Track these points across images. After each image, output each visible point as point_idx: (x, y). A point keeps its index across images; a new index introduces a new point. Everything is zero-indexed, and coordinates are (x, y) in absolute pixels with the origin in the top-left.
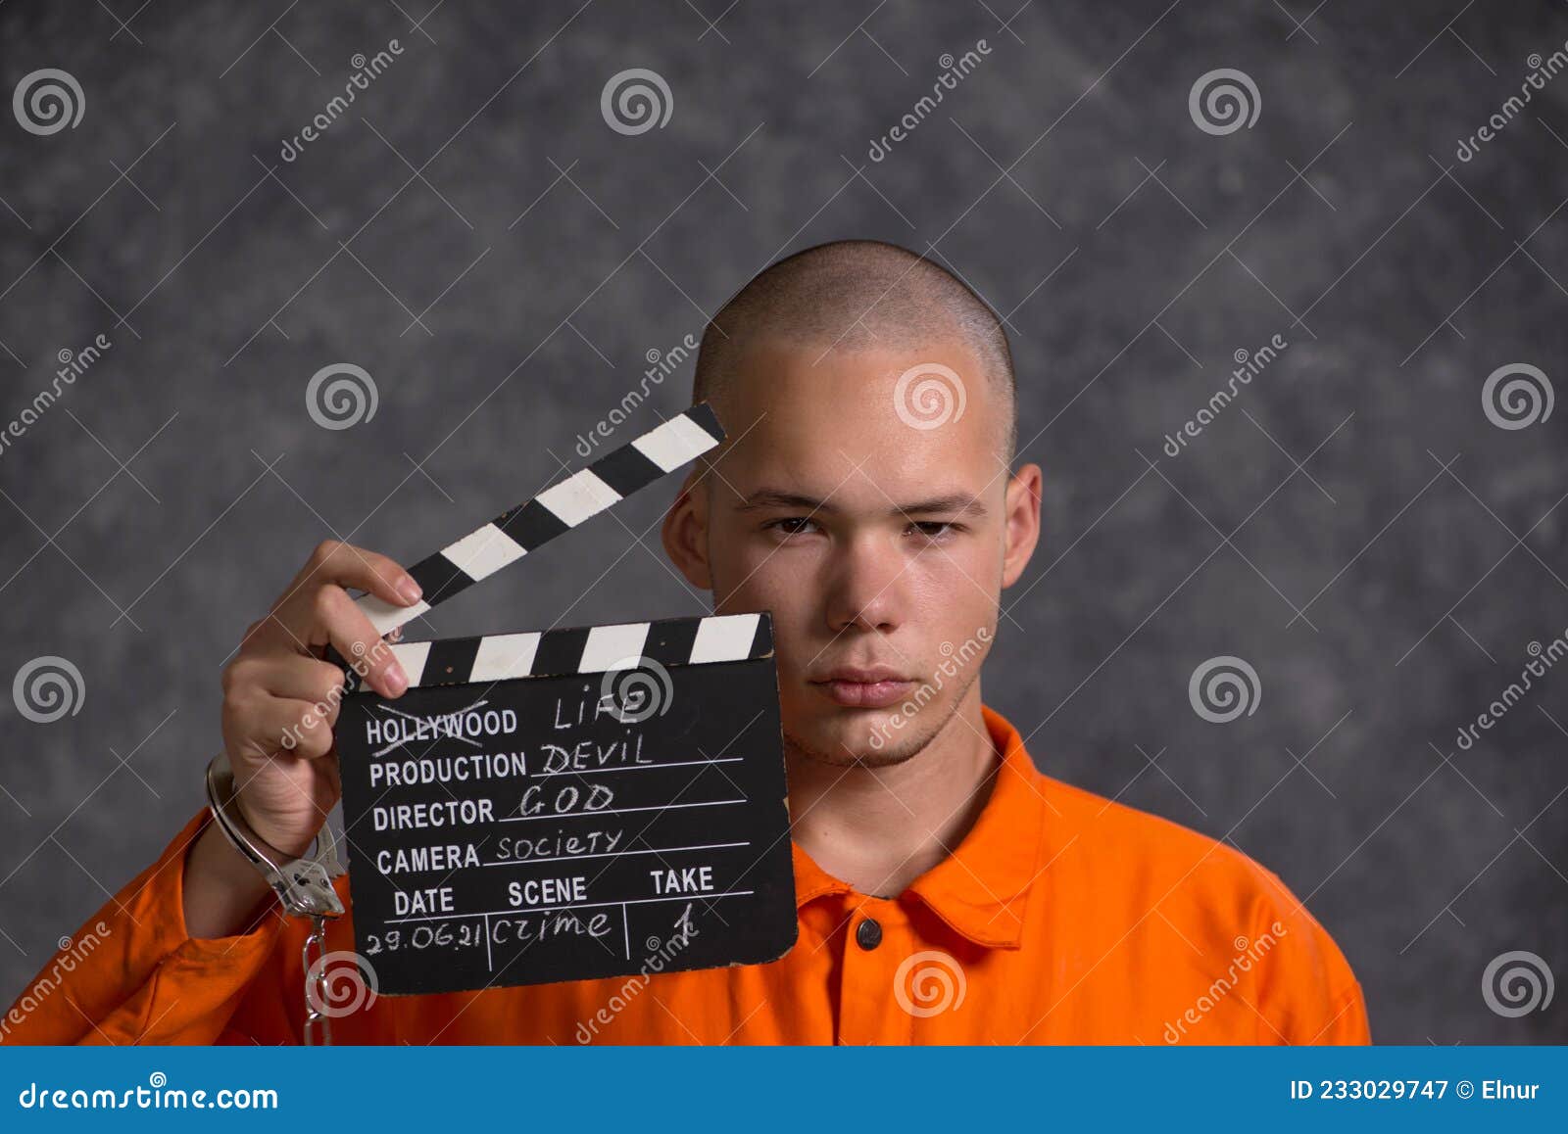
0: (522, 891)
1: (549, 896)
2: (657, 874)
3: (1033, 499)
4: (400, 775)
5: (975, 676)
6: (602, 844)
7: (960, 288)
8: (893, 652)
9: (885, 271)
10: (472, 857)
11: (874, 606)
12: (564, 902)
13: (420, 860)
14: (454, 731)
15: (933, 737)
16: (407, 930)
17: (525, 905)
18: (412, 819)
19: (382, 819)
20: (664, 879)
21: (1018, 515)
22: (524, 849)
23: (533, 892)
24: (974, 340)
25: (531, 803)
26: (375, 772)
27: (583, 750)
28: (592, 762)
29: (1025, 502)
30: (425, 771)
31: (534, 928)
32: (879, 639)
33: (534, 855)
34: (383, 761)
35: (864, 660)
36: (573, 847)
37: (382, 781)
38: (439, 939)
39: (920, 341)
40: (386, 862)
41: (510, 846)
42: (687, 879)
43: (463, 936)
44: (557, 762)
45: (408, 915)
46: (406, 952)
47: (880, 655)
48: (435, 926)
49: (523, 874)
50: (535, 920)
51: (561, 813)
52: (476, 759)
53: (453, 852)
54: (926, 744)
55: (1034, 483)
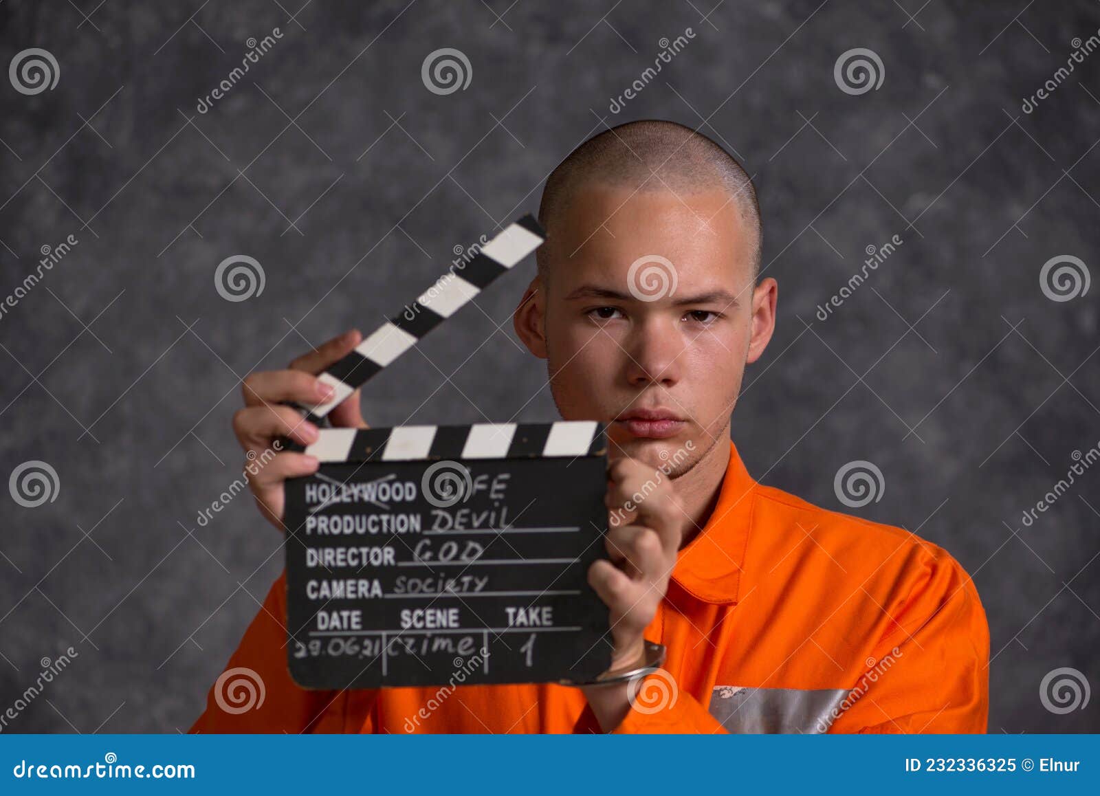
0: (411, 617)
1: (432, 622)
2: (511, 611)
3: (771, 303)
4: (328, 527)
5: (728, 423)
6: (472, 586)
7: (724, 155)
8: (673, 400)
9: (673, 139)
10: (377, 590)
11: (661, 367)
12: (442, 627)
13: (339, 589)
14: (370, 496)
15: (697, 462)
16: (325, 641)
17: (413, 628)
18: (335, 559)
19: (314, 557)
20: (516, 615)
21: (760, 313)
22: (414, 586)
23: (420, 619)
24: (733, 189)
25: (422, 553)
26: (310, 523)
27: (463, 516)
28: (468, 525)
29: (765, 304)
30: (347, 525)
31: (418, 645)
32: (662, 390)
33: (421, 591)
34: (317, 515)
35: (652, 403)
36: (450, 586)
37: (315, 530)
38: (349, 649)
39: (696, 187)
40: (313, 590)
41: (405, 584)
42: (533, 616)
43: (366, 648)
44: (444, 523)
45: (328, 630)
46: (324, 658)
47: (663, 401)
48: (346, 638)
49: (413, 605)
50: (419, 639)
51: (444, 561)
52: (385, 518)
53: (363, 585)
54: (692, 467)
55: (772, 291)
